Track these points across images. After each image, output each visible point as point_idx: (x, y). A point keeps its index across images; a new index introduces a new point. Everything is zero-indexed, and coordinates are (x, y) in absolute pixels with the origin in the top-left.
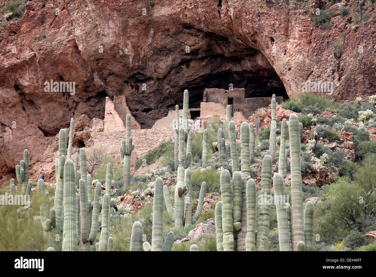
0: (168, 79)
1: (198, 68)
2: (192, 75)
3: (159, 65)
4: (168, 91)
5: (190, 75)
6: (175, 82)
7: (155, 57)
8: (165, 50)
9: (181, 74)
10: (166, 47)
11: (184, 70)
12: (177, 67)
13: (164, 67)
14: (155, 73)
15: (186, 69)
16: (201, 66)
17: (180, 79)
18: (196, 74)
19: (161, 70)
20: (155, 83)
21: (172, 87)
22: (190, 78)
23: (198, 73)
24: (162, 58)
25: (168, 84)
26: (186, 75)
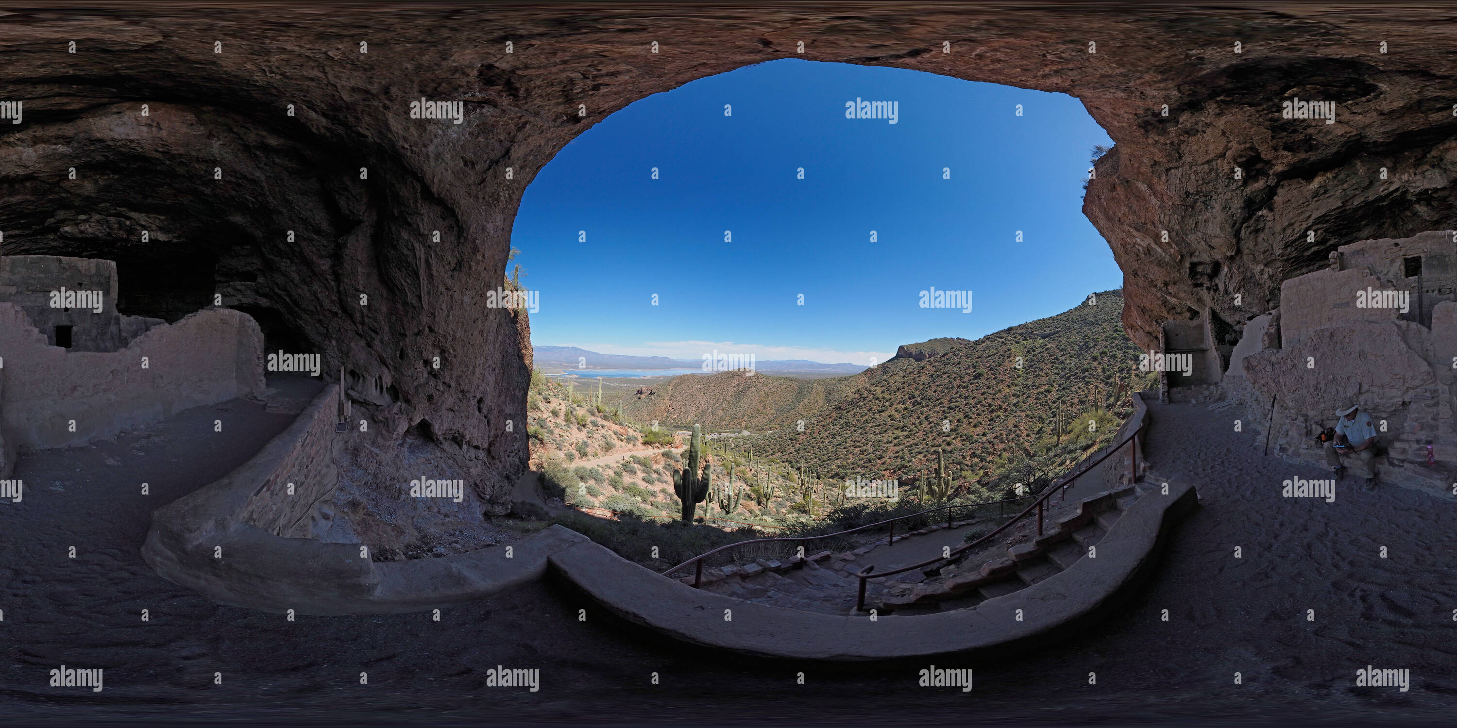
0: (1246, 251)
1: (1301, 202)
2: (1291, 225)
3: (1209, 232)
4: (1266, 276)
5: (1286, 224)
6: (1264, 253)
7: (1191, 222)
8: (1196, 201)
9: (1267, 231)
10: (1186, 192)
11: (1268, 219)
12: (1245, 220)
13: (1218, 231)
14: (1215, 251)
15: (1270, 214)
16: (1308, 195)
17: (1270, 242)
18: (1301, 218)
19: (1217, 240)
20: (1230, 270)
21: (1265, 265)
22: (1289, 231)
23: (1308, 214)
24: (1205, 217)
25: (1255, 260)
26: (1278, 228)
